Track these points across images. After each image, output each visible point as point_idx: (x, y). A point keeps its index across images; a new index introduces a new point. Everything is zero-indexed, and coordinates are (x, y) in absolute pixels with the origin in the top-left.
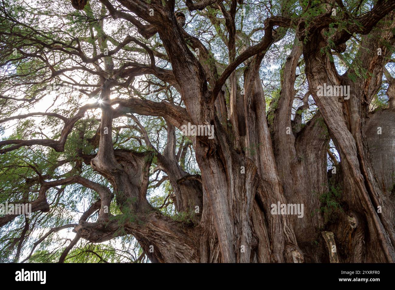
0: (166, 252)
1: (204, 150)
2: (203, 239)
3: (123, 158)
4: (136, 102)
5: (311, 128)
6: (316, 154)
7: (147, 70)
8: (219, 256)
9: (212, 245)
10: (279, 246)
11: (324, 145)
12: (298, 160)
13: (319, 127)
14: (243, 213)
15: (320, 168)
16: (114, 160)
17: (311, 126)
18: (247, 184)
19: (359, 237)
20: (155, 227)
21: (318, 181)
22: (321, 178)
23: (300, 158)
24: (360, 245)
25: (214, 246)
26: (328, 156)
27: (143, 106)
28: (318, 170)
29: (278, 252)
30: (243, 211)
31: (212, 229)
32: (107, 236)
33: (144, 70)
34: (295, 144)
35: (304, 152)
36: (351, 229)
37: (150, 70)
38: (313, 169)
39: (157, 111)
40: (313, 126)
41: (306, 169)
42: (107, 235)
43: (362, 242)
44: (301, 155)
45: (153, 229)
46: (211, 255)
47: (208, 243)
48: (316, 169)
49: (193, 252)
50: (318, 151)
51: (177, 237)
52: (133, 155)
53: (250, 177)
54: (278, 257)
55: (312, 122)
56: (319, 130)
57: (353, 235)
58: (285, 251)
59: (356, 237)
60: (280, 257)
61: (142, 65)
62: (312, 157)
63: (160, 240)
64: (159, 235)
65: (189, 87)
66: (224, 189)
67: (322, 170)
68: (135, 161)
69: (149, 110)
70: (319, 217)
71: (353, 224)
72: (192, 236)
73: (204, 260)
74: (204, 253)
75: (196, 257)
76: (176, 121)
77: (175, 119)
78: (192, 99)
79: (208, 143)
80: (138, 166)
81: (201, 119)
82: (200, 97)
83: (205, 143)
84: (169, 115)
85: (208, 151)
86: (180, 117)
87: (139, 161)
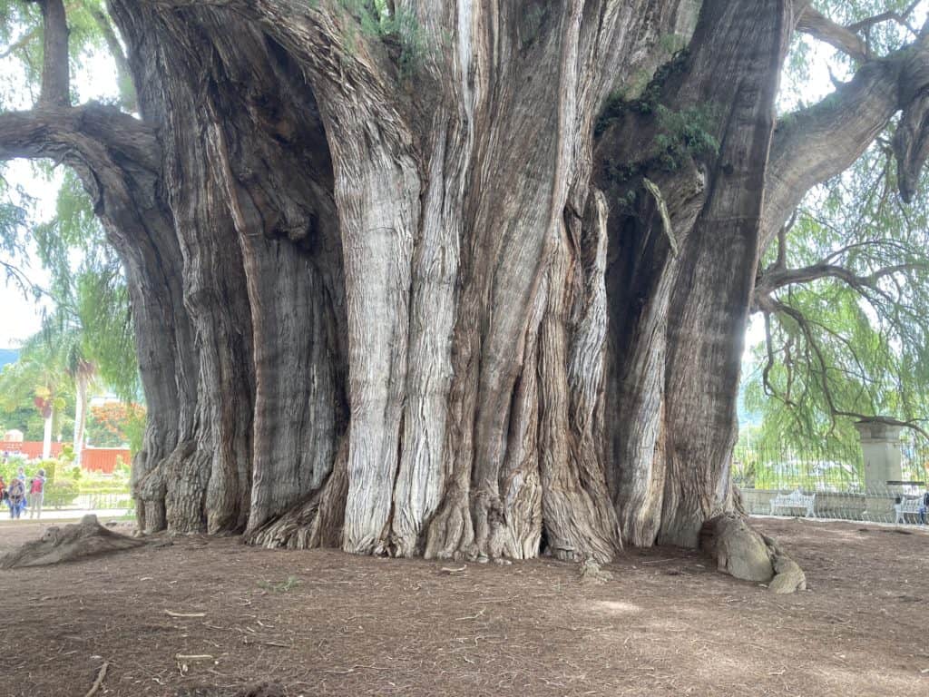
2: (444, 114)
19: (697, 207)
25: (461, 140)
31: (454, 94)
36: (694, 191)
43: (698, 216)
46: (452, 158)
47: (448, 129)
54: (578, 205)
58: (591, 196)
71: (700, 185)
72: (411, 95)
73: (436, 168)
74: (440, 150)
75: (416, 150)
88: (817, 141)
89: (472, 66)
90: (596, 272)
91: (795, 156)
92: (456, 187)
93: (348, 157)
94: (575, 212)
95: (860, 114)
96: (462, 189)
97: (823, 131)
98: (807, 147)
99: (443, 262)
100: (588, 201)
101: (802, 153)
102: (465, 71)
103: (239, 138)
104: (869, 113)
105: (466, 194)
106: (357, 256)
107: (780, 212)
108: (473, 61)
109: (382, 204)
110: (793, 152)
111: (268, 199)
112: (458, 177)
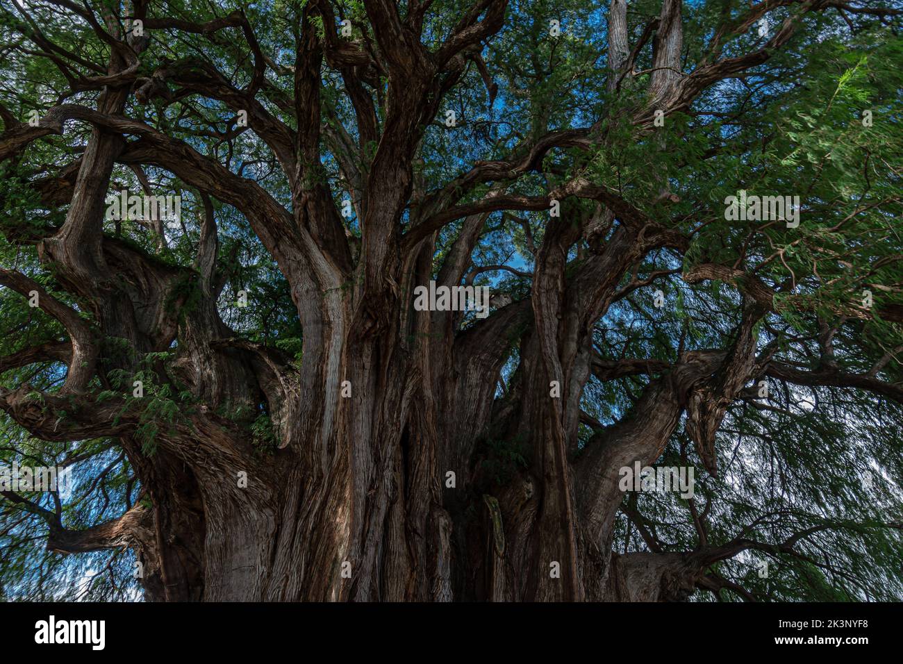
0: (214, 486)
1: (364, 324)
2: (296, 475)
3: (119, 260)
4: (187, 151)
5: (483, 333)
6: (483, 375)
7: (233, 96)
8: (319, 508)
9: (309, 488)
10: (422, 506)
12: (454, 376)
13: (495, 334)
14: (390, 446)
15: (484, 399)
16: (100, 258)
17: (484, 328)
18: (403, 402)
19: (531, 510)
20: (201, 435)
21: (477, 415)
22: (481, 413)
23: (457, 373)
24: (530, 522)
25: (314, 489)
26: (499, 384)
27: (200, 168)
28: (480, 400)
29: (419, 515)
30: (391, 443)
31: (312, 459)
32: (81, 431)
33: (227, 91)
34: (453, 347)
35: (465, 364)
36: (524, 498)
37: (240, 99)
38: (473, 395)
39: (230, 193)
40: (488, 330)
41: (462, 391)
42: (81, 428)
43: (533, 518)
44: (458, 368)
45: (197, 438)
46: (304, 504)
47: (303, 483)
48: (478, 397)
49: (268, 495)
50: (487, 371)
51: (243, 463)
52: (142, 263)
53: (410, 388)
54: (418, 524)
55: (488, 324)
56: (494, 339)
57: (523, 507)
58: (430, 515)
59: (527, 510)
60: (421, 524)
61: (225, 78)
62: (474, 377)
63: (207, 463)
64: (206, 452)
65: (382, 203)
66: (371, 400)
67: (486, 401)
68: (145, 276)
69: (211, 182)
70: (467, 470)
71: (529, 492)
72: (273, 466)
73: (290, 512)
74: (293, 500)
75: (275, 503)
76: (265, 229)
77: (266, 226)
78: (378, 228)
79: (376, 315)
80: (151, 290)
81: (382, 270)
82: (391, 229)
83: (372, 313)
84: (254, 212)
85: (370, 328)
86: (278, 226)
87: (154, 280)
88: (627, 443)
89: (333, 439)
90: (438, 579)
91: (611, 457)
92: (305, 525)
93: (214, 517)
94: (415, 531)
95: (654, 418)
96: (311, 526)
97: (630, 435)
98: (619, 449)
99: (284, 590)
100: (428, 520)
101: (616, 454)
102: (325, 443)
103: (169, 514)
104: (660, 416)
105: (314, 529)
106: (213, 593)
107: (609, 503)
108: (333, 436)
109: (248, 548)
110: (609, 455)
111: (190, 556)
112: (307, 517)
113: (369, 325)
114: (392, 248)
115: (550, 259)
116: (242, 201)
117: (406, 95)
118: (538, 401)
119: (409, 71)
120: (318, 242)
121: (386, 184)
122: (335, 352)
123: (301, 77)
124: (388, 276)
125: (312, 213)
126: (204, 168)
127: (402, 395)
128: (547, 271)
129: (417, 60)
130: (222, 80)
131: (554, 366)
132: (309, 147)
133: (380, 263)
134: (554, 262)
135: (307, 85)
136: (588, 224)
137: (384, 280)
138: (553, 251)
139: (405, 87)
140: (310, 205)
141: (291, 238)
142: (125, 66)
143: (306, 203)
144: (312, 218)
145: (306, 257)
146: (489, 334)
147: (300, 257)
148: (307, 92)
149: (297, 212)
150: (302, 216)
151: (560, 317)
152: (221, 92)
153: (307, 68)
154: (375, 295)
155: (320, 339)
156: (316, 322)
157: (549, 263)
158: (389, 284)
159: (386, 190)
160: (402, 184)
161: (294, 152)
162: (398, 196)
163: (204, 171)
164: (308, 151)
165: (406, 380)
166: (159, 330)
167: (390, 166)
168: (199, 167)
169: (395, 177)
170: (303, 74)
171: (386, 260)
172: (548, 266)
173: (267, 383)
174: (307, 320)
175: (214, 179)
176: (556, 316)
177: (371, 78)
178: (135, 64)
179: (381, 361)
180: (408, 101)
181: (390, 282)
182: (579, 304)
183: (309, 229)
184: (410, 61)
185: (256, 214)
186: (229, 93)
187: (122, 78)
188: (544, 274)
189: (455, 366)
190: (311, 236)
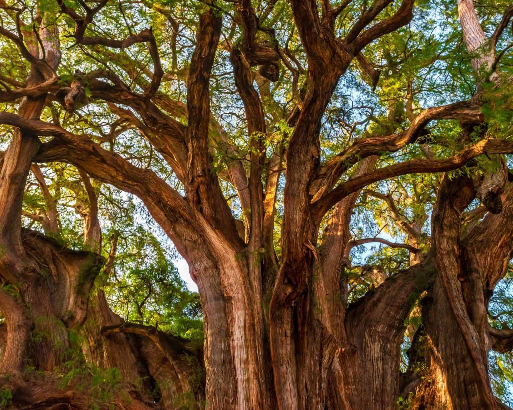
3: (31, 249)
5: (375, 304)
6: (382, 347)
7: (133, 100)
11: (395, 336)
12: (352, 350)
13: (387, 304)
15: (389, 372)
16: (21, 247)
21: (383, 391)
23: (355, 347)
27: (105, 162)
28: (385, 374)
33: (128, 96)
35: (361, 337)
37: (138, 102)
38: (375, 369)
39: (130, 182)
40: (379, 300)
44: (355, 341)
48: (381, 372)
50: (387, 343)
53: (327, 358)
56: (387, 310)
61: (125, 85)
62: (375, 350)
66: (294, 368)
67: (391, 375)
68: (55, 263)
76: (162, 213)
77: (162, 210)
78: (294, 197)
79: (296, 280)
80: (59, 275)
81: (301, 236)
82: (304, 199)
83: (292, 279)
84: (152, 198)
85: (290, 294)
86: (173, 210)
87: (62, 267)
113: (289, 290)
114: (307, 215)
115: (446, 221)
116: (142, 189)
117: (323, 80)
118: (454, 368)
119: (327, 61)
120: (211, 222)
121: (300, 157)
122: (239, 327)
123: (194, 80)
124: (307, 242)
125: (203, 196)
126: (108, 162)
127: (320, 365)
128: (445, 233)
129: (334, 52)
130: (123, 87)
131: (469, 329)
132: (200, 138)
133: (298, 230)
134: (451, 224)
135: (199, 86)
136: (480, 185)
137: (303, 245)
138: (448, 213)
139: (323, 74)
140: (202, 188)
141: (186, 220)
142: (44, 80)
143: (199, 187)
144: (204, 201)
145: (201, 236)
146: (381, 305)
147: (196, 237)
148: (199, 91)
149: (190, 196)
150: (195, 199)
151: (462, 280)
152: (123, 97)
153: (200, 72)
154: (295, 261)
155: (223, 315)
156: (216, 299)
157: (445, 225)
158: (308, 249)
159: (300, 163)
160: (313, 157)
161: (185, 144)
162: (309, 168)
163: (108, 164)
164: (198, 141)
165: (322, 349)
166: (70, 312)
167: (304, 142)
168: (103, 161)
169: (307, 151)
170: (197, 77)
171: (302, 227)
172: (445, 228)
173: (157, 369)
174: (208, 297)
175: (117, 171)
176: (458, 278)
177: (271, 73)
178: (52, 77)
179: (300, 329)
180: (324, 85)
181: (309, 247)
182: (478, 265)
183: (201, 211)
184: (328, 53)
185: (153, 200)
186: (129, 97)
187: (40, 89)
188: (443, 236)
189: (351, 340)
190: (204, 217)
